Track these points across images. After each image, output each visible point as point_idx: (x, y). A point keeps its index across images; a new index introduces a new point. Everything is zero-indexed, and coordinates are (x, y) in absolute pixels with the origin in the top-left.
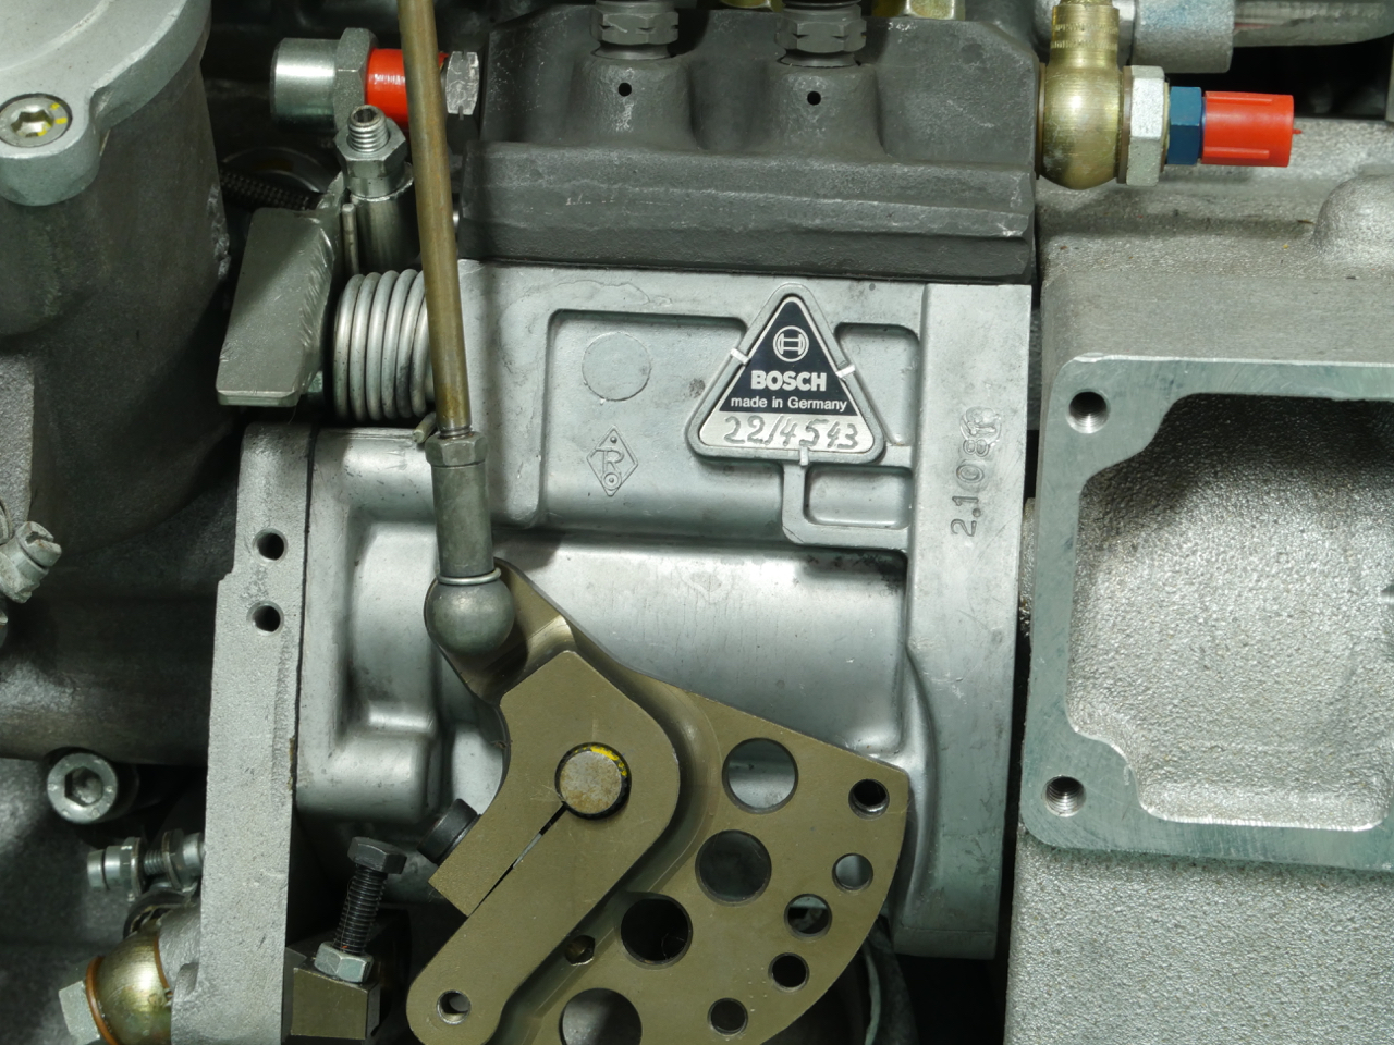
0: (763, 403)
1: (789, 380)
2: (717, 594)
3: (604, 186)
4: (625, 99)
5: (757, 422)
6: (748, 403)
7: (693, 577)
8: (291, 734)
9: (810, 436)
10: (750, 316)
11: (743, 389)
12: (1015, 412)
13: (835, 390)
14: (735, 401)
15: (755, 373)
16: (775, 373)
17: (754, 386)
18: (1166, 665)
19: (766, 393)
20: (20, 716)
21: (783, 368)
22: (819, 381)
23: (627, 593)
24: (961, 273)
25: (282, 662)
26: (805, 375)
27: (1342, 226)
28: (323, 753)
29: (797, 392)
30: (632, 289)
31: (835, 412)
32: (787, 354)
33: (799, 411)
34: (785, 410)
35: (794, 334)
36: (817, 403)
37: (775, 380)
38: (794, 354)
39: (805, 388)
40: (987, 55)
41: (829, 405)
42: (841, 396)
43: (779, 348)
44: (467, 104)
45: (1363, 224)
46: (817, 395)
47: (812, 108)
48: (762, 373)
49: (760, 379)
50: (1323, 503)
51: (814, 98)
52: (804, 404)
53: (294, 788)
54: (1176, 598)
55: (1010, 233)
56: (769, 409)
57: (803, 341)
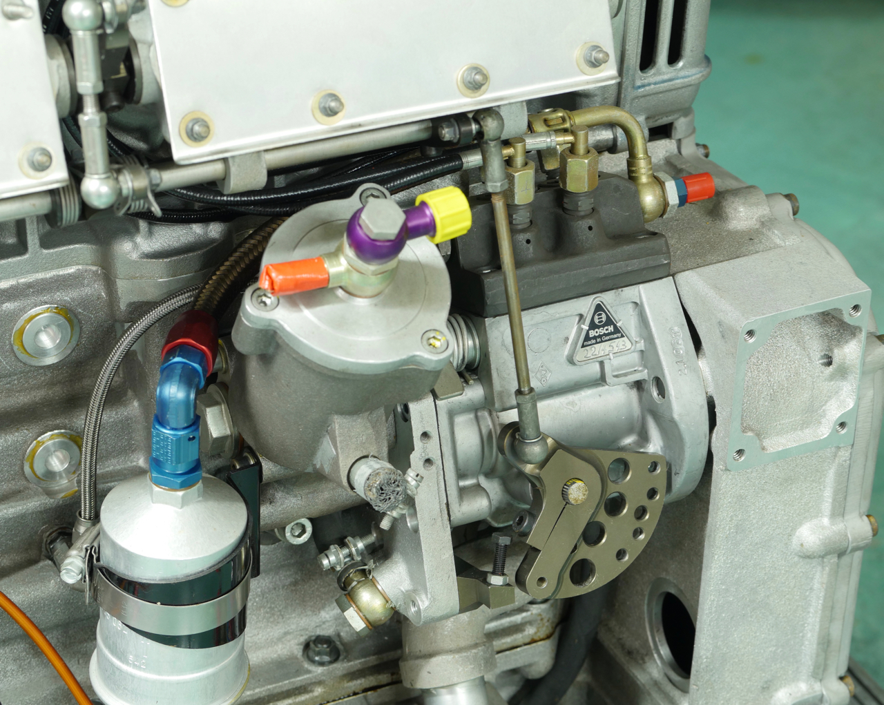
0: (594, 341)
1: (602, 331)
2: (577, 408)
3: (533, 280)
4: (529, 245)
5: (593, 349)
6: (590, 343)
7: (567, 404)
8: (445, 502)
9: (611, 348)
10: (585, 312)
11: (587, 338)
12: (683, 325)
13: (617, 330)
14: (585, 343)
15: (590, 332)
16: (597, 330)
17: (591, 336)
18: (761, 403)
19: (595, 338)
20: (283, 513)
21: (598, 327)
22: (611, 329)
23: (547, 416)
24: (651, 279)
25: (438, 477)
26: (606, 328)
27: (733, 216)
28: (457, 505)
29: (605, 335)
30: (545, 313)
31: (618, 338)
32: (599, 322)
33: (606, 341)
34: (602, 342)
35: (600, 314)
36: (612, 336)
37: (597, 332)
38: (602, 321)
39: (607, 332)
40: (621, 189)
41: (615, 336)
42: (619, 332)
43: (596, 321)
44: (448, 250)
45: (741, 215)
46: (611, 333)
47: (591, 232)
48: (592, 331)
49: (592, 333)
50: (794, 335)
51: (590, 228)
52: (608, 338)
53: (450, 520)
54: (760, 380)
55: (666, 262)
56: (597, 343)
57: (604, 316)
